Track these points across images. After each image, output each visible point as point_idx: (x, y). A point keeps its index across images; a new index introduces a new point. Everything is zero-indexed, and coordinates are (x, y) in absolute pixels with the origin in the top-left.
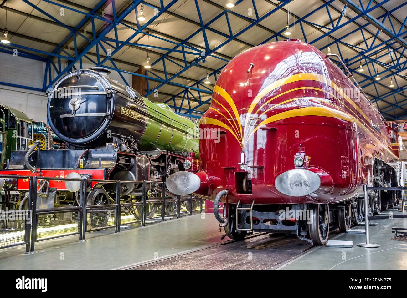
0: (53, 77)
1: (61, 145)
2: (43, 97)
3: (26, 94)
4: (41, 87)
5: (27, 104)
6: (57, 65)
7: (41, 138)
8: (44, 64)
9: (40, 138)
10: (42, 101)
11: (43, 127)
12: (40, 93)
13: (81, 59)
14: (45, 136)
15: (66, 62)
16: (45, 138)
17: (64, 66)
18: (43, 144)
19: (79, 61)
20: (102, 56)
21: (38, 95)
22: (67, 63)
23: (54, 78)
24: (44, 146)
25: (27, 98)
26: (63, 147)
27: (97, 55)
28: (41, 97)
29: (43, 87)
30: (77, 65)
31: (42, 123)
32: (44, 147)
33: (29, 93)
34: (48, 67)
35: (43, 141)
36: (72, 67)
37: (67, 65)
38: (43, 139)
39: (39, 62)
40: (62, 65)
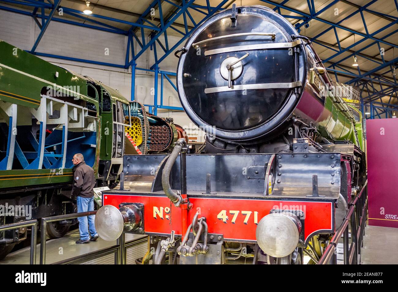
0: (136, 52)
1: (154, 129)
2: (126, 74)
3: (108, 71)
4: (124, 64)
5: (109, 83)
6: (140, 39)
7: (136, 122)
8: (126, 38)
9: (134, 122)
10: (124, 78)
11: (137, 108)
12: (123, 70)
13: (166, 31)
14: (140, 119)
15: (148, 35)
16: (141, 122)
17: (147, 39)
18: (138, 129)
19: (163, 33)
20: (190, 27)
21: (121, 72)
22: (150, 36)
23: (137, 54)
24: (139, 131)
25: (110, 76)
26: (156, 131)
27: (185, 26)
28: (123, 74)
29: (126, 64)
30: (162, 38)
31: (136, 103)
32: (139, 133)
33: (111, 71)
34: (130, 41)
35: (138, 125)
36: (156, 41)
37: (150, 38)
38: (138, 124)
39: (121, 35)
40: (146, 39)
